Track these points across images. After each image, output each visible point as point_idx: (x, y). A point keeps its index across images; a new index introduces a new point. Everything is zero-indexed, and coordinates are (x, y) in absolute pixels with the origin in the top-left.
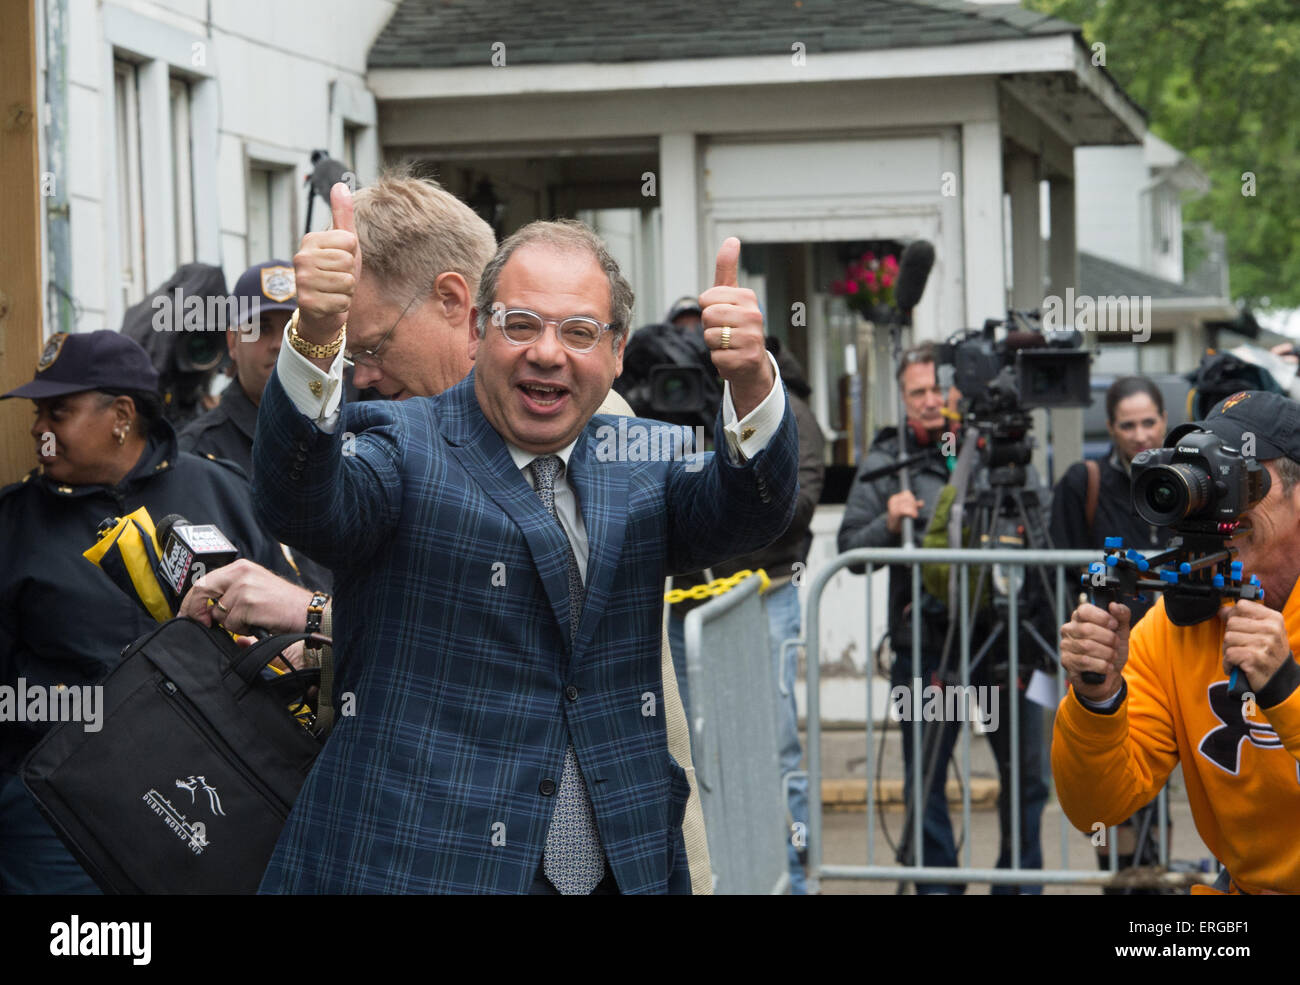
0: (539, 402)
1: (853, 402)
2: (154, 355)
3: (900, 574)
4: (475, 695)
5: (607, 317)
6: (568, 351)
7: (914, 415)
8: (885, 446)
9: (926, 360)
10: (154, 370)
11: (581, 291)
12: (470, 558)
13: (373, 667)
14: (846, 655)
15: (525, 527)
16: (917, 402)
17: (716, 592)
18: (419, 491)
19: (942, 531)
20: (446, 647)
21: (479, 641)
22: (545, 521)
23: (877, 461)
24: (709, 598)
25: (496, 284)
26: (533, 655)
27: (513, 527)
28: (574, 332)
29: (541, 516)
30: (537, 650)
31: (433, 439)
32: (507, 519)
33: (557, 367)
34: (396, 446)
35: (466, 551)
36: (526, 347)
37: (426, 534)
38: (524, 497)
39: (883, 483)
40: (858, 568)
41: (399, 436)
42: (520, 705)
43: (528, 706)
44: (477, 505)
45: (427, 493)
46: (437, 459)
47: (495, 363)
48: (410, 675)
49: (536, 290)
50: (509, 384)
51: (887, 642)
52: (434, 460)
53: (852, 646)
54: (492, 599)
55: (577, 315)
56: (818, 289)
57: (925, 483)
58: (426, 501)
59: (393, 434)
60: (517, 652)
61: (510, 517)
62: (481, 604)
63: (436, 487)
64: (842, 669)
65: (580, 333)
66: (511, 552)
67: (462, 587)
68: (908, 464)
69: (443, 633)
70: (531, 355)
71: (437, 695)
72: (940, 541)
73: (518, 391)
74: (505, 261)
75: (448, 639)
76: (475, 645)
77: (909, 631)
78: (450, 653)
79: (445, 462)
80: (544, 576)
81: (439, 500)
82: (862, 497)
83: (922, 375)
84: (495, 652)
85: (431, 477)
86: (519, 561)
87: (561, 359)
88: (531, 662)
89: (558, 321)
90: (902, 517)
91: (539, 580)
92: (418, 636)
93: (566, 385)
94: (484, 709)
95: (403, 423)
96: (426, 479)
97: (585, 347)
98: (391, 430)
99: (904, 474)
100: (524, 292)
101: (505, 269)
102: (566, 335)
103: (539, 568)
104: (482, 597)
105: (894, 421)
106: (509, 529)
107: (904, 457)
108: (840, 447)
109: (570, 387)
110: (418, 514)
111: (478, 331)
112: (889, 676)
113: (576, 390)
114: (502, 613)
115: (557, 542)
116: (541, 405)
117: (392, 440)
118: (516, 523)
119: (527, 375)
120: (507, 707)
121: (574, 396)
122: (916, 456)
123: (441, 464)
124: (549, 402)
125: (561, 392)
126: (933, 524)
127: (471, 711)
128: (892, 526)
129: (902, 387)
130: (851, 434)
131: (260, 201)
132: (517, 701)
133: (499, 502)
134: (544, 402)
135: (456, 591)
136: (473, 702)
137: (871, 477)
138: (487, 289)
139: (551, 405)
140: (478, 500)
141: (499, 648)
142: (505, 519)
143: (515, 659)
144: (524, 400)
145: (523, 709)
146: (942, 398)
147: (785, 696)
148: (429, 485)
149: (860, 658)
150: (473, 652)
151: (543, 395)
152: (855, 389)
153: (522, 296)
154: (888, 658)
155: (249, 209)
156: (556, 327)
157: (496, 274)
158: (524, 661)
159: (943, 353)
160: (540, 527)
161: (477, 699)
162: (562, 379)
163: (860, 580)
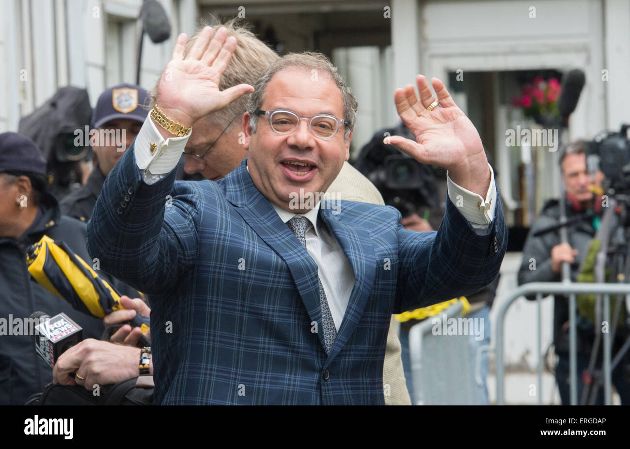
0: (296, 173)
1: (528, 182)
2: (42, 148)
3: (561, 301)
4: (261, 377)
5: (341, 115)
6: (316, 139)
7: (571, 191)
8: (551, 211)
9: (579, 152)
10: (43, 159)
11: (324, 97)
12: (252, 282)
13: (188, 363)
14: (523, 359)
15: (288, 260)
16: (573, 181)
17: (432, 313)
18: (213, 238)
19: (591, 271)
20: (239, 345)
21: (261, 339)
22: (302, 254)
23: (545, 222)
24: (426, 318)
25: (264, 94)
26: (299, 347)
27: (280, 260)
28: (320, 125)
29: (299, 251)
30: (302, 344)
31: (221, 204)
32: (275, 255)
33: (309, 149)
34: (195, 208)
35: (249, 278)
36: (287, 136)
37: (220, 268)
38: (287, 238)
39: (549, 238)
40: (531, 297)
41: (198, 201)
42: (292, 383)
43: (297, 383)
44: (254, 247)
45: (219, 239)
46: (224, 217)
47: (264, 149)
48: (215, 367)
49: (293, 96)
50: (275, 162)
51: (552, 350)
52: (222, 218)
53: (528, 352)
54: (268, 310)
55: (322, 113)
56: (503, 102)
57: (579, 238)
58: (218, 245)
59: (194, 200)
60: (287, 346)
61: (277, 253)
62: (262, 314)
63: (225, 235)
64: (521, 368)
65: (323, 126)
66: (280, 277)
67: (247, 303)
68: (567, 225)
69: (236, 336)
70: (291, 141)
71: (235, 379)
72: (589, 278)
73: (281, 166)
74: (269, 80)
75: (240, 340)
76: (258, 343)
77: (567, 342)
78: (242, 349)
79: (229, 220)
80: (301, 293)
81: (227, 244)
82: (534, 247)
83: (577, 163)
84: (272, 346)
85: (221, 228)
86: (284, 283)
87: (312, 143)
88: (298, 353)
89: (309, 118)
90: (561, 263)
91: (299, 296)
92: (219, 339)
93: (315, 162)
94: (267, 386)
95: (200, 193)
96: (217, 231)
97: (328, 135)
98: (192, 197)
99: (564, 232)
100: (285, 98)
101: (269, 84)
102: (314, 127)
103: (299, 288)
104: (262, 309)
105: (557, 194)
106: (277, 262)
107: (563, 220)
108: (519, 213)
109: (317, 163)
110: (214, 255)
111: (250, 129)
112: (553, 372)
113: (322, 165)
114: (276, 320)
115: (310, 269)
116: (297, 175)
117: (192, 204)
118: (281, 257)
119: (288, 155)
120: (283, 384)
121: (320, 170)
122: (573, 218)
123: (227, 220)
124: (303, 173)
125: (312, 167)
126: (584, 266)
127: (259, 389)
128: (555, 268)
129: (562, 171)
130: (526, 204)
131: (114, 43)
132: (290, 380)
133: (269, 243)
134: (299, 173)
135: (243, 306)
136: (260, 382)
137: (541, 234)
138: (257, 98)
139: (304, 175)
140: (254, 244)
141: (275, 344)
142: (274, 255)
143: (287, 351)
144: (285, 171)
145: (294, 385)
146: (591, 178)
147: (479, 387)
148: (220, 234)
149: (533, 360)
150: (258, 348)
151: (298, 167)
152: (529, 172)
153: (283, 100)
154: (553, 360)
155: (107, 49)
156: (308, 122)
157: (263, 88)
158: (293, 352)
159: (591, 148)
160: (298, 259)
161: (262, 380)
162: (312, 158)
163: (532, 306)
